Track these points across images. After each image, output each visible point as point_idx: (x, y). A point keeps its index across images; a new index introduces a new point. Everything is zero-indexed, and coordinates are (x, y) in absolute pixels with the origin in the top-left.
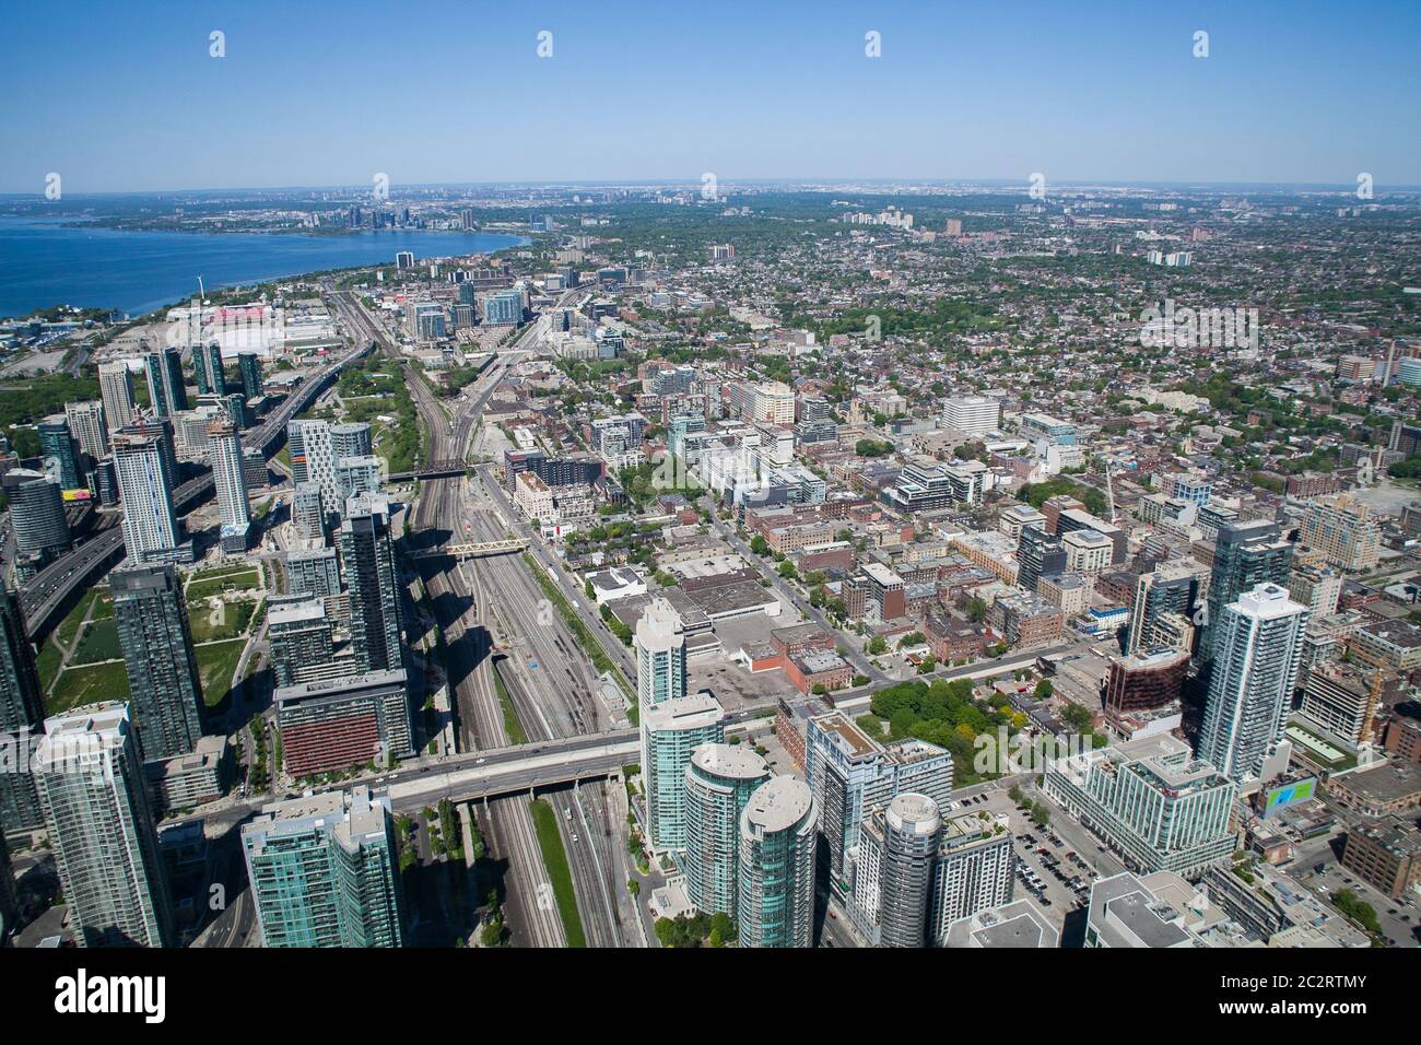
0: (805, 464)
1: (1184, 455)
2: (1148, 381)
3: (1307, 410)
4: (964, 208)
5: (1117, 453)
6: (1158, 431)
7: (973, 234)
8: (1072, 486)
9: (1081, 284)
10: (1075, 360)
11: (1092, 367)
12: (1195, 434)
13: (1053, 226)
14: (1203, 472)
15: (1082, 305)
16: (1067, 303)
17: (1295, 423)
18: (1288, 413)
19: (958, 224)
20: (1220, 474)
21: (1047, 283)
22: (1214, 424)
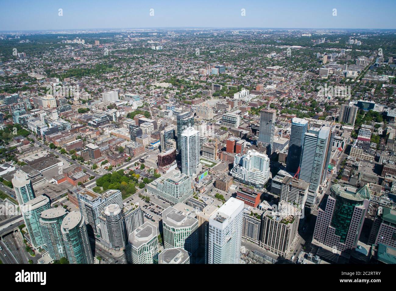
0: (63, 119)
1: (167, 99)
2: (156, 80)
3: (194, 83)
4: (100, 37)
5: (151, 101)
6: (160, 93)
7: (103, 44)
8: (141, 112)
9: (135, 56)
10: (137, 77)
11: (141, 79)
12: (169, 93)
13: (126, 41)
14: (173, 102)
15: (136, 62)
16: (132, 62)
17: (192, 87)
18: (190, 84)
19: (98, 42)
20: (177, 102)
21: (126, 57)
22: (173, 90)
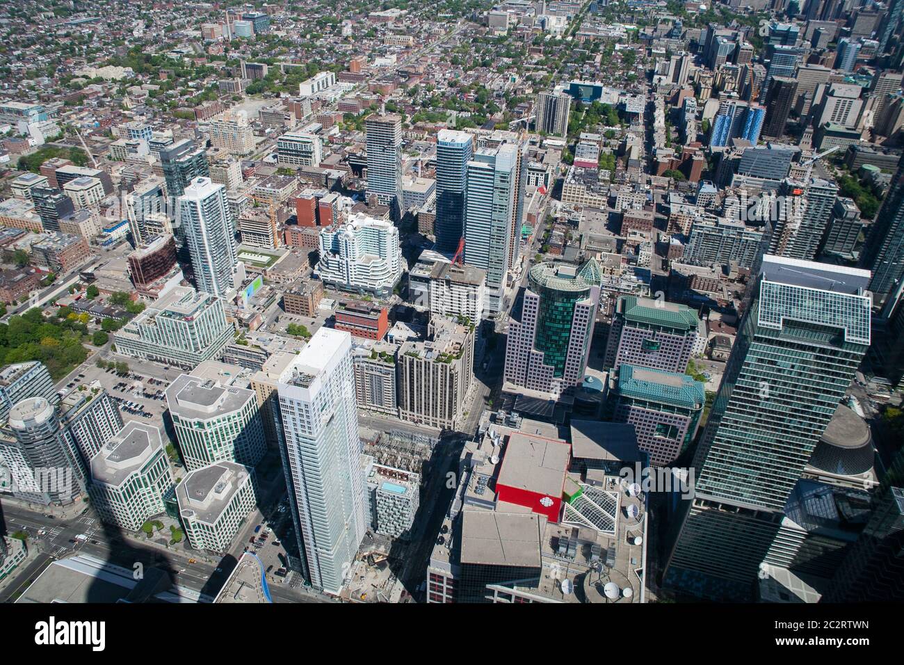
1: (128, 109)
2: (86, 62)
3: (193, 64)
5: (82, 119)
6: (105, 96)
8: (58, 150)
10: (23, 54)
11: (40, 58)
12: (130, 93)
14: (144, 118)
17: (189, 73)
18: (183, 67)
20: (155, 116)
22: (140, 84)
